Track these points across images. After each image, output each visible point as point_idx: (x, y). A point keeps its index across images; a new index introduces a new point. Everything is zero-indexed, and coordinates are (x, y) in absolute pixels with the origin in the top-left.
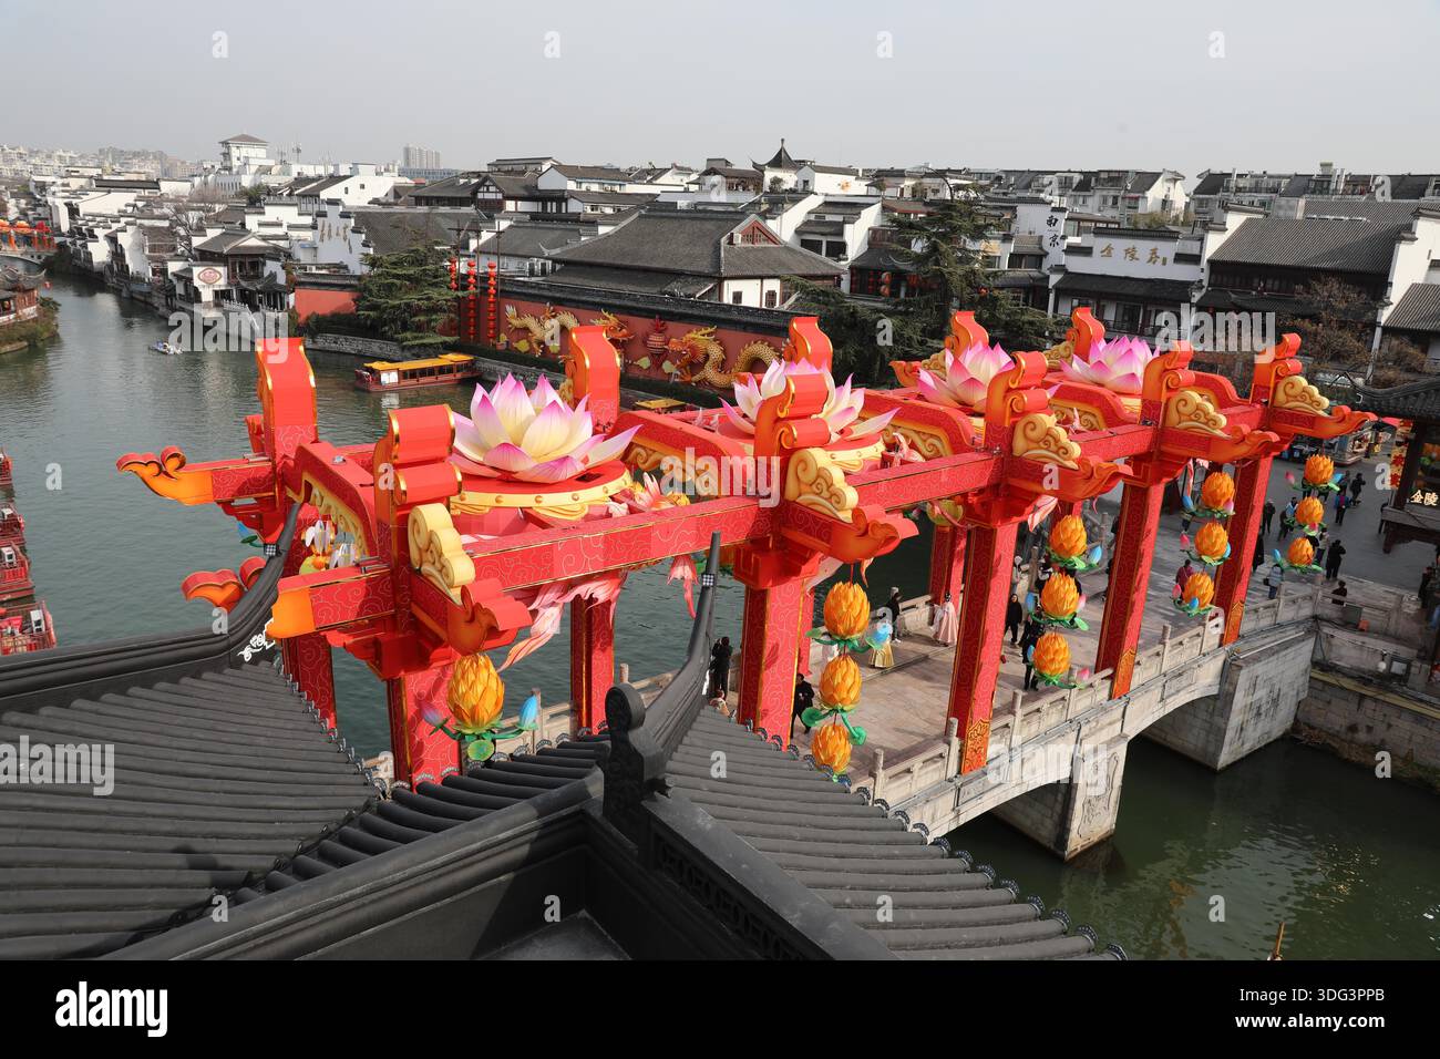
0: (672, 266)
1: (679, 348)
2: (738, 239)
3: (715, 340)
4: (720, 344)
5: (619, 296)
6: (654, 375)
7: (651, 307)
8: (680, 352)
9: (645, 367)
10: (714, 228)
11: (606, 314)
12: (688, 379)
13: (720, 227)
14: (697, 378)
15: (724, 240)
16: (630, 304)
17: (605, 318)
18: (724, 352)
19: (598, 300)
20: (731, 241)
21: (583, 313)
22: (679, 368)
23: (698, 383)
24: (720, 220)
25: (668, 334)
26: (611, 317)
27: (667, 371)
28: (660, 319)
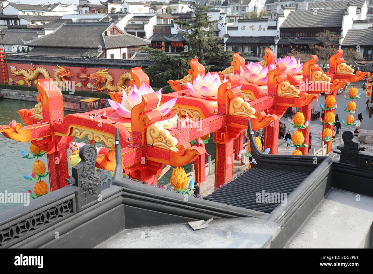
0: (84, 46)
1: (94, 78)
2: (109, 33)
3: (109, 73)
4: (111, 75)
5: (64, 59)
6: (84, 89)
7: (79, 62)
8: (95, 79)
9: (79, 87)
10: (97, 29)
11: (60, 67)
12: (99, 89)
13: (100, 29)
14: (102, 89)
15: (103, 34)
16: (70, 62)
17: (59, 68)
18: (113, 78)
19: (55, 61)
20: (106, 35)
21: (48, 67)
22: (95, 85)
23: (103, 90)
24: (99, 26)
25: (88, 72)
26: (62, 68)
27: (89, 87)
28: (84, 67)
